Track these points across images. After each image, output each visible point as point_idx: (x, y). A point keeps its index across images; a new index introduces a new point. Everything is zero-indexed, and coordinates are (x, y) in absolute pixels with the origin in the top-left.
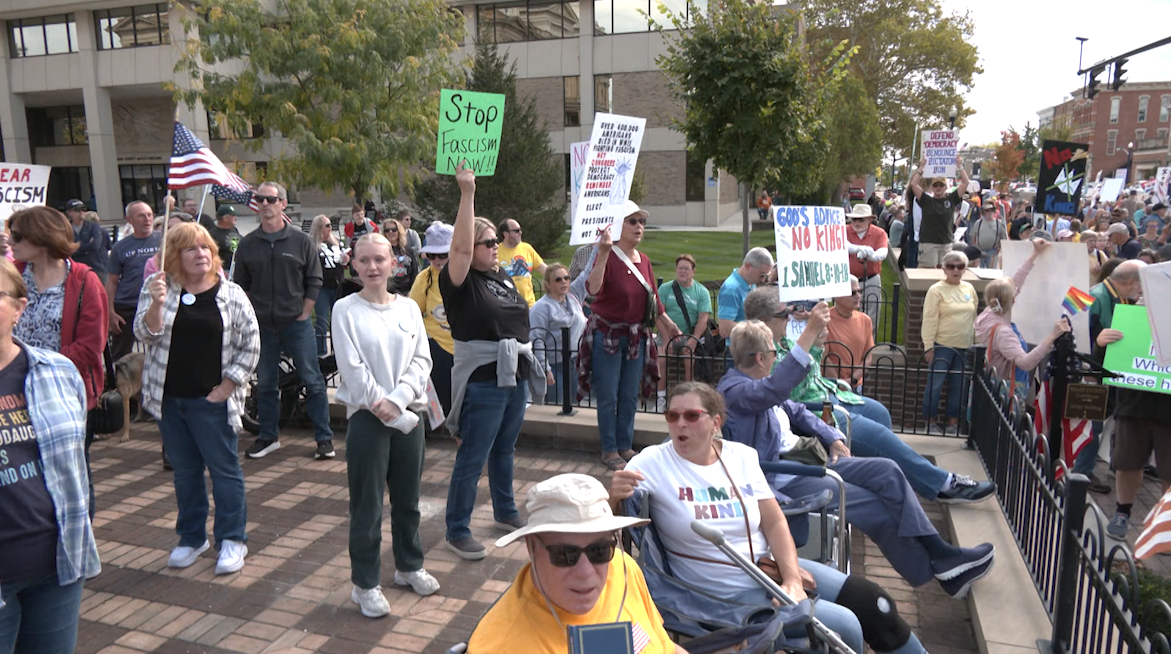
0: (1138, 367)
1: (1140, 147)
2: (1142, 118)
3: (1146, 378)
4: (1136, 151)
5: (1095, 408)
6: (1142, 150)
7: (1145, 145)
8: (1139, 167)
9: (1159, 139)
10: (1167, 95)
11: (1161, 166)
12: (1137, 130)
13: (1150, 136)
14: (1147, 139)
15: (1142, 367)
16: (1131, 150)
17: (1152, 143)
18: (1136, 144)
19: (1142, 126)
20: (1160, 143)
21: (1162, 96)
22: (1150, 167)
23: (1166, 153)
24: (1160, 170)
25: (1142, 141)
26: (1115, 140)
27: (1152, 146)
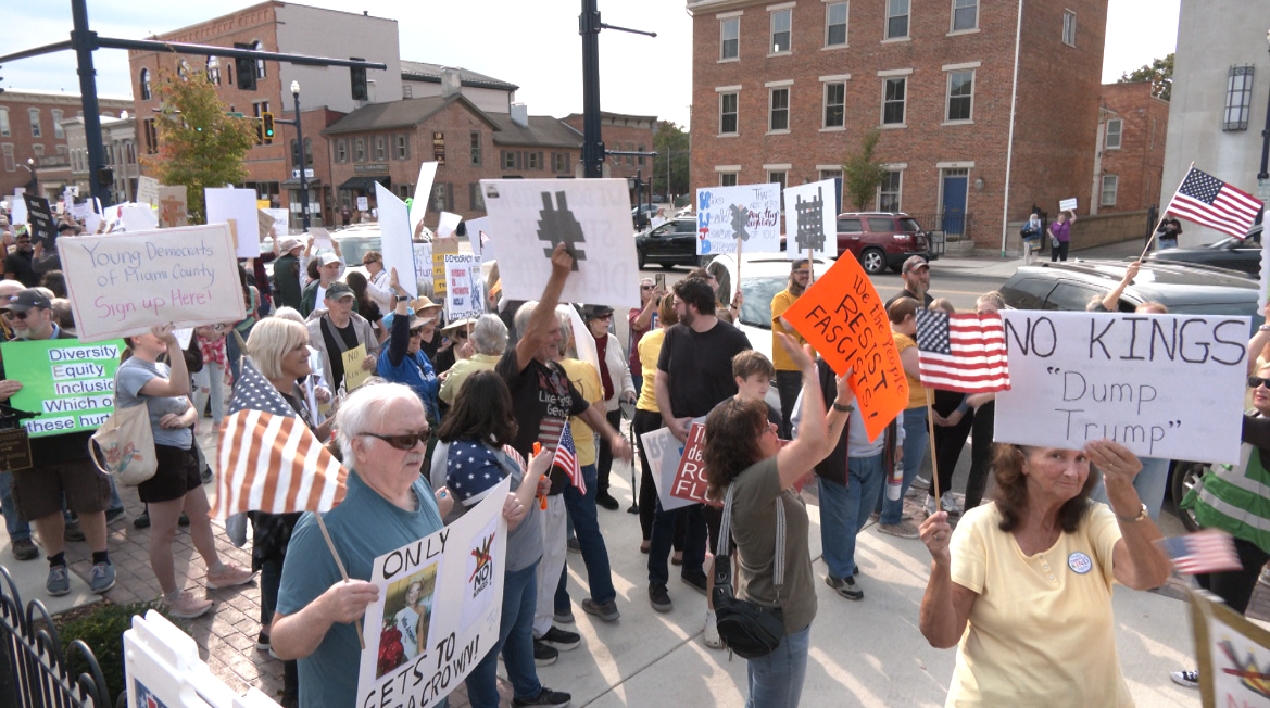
0: (50, 410)
1: (41, 164)
2: (37, 132)
3: (63, 420)
4: (38, 167)
5: (17, 455)
6: (45, 167)
7: (46, 161)
8: (46, 185)
9: (59, 156)
10: (57, 110)
11: (69, 185)
12: (34, 145)
13: (50, 152)
14: (46, 156)
15: (55, 410)
16: (31, 166)
17: (54, 161)
18: (36, 159)
19: (38, 141)
20: (62, 161)
21: (52, 110)
22: (57, 185)
23: (69, 172)
24: (69, 188)
25: (42, 157)
26: (12, 155)
27: (54, 163)
